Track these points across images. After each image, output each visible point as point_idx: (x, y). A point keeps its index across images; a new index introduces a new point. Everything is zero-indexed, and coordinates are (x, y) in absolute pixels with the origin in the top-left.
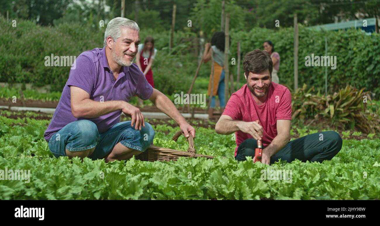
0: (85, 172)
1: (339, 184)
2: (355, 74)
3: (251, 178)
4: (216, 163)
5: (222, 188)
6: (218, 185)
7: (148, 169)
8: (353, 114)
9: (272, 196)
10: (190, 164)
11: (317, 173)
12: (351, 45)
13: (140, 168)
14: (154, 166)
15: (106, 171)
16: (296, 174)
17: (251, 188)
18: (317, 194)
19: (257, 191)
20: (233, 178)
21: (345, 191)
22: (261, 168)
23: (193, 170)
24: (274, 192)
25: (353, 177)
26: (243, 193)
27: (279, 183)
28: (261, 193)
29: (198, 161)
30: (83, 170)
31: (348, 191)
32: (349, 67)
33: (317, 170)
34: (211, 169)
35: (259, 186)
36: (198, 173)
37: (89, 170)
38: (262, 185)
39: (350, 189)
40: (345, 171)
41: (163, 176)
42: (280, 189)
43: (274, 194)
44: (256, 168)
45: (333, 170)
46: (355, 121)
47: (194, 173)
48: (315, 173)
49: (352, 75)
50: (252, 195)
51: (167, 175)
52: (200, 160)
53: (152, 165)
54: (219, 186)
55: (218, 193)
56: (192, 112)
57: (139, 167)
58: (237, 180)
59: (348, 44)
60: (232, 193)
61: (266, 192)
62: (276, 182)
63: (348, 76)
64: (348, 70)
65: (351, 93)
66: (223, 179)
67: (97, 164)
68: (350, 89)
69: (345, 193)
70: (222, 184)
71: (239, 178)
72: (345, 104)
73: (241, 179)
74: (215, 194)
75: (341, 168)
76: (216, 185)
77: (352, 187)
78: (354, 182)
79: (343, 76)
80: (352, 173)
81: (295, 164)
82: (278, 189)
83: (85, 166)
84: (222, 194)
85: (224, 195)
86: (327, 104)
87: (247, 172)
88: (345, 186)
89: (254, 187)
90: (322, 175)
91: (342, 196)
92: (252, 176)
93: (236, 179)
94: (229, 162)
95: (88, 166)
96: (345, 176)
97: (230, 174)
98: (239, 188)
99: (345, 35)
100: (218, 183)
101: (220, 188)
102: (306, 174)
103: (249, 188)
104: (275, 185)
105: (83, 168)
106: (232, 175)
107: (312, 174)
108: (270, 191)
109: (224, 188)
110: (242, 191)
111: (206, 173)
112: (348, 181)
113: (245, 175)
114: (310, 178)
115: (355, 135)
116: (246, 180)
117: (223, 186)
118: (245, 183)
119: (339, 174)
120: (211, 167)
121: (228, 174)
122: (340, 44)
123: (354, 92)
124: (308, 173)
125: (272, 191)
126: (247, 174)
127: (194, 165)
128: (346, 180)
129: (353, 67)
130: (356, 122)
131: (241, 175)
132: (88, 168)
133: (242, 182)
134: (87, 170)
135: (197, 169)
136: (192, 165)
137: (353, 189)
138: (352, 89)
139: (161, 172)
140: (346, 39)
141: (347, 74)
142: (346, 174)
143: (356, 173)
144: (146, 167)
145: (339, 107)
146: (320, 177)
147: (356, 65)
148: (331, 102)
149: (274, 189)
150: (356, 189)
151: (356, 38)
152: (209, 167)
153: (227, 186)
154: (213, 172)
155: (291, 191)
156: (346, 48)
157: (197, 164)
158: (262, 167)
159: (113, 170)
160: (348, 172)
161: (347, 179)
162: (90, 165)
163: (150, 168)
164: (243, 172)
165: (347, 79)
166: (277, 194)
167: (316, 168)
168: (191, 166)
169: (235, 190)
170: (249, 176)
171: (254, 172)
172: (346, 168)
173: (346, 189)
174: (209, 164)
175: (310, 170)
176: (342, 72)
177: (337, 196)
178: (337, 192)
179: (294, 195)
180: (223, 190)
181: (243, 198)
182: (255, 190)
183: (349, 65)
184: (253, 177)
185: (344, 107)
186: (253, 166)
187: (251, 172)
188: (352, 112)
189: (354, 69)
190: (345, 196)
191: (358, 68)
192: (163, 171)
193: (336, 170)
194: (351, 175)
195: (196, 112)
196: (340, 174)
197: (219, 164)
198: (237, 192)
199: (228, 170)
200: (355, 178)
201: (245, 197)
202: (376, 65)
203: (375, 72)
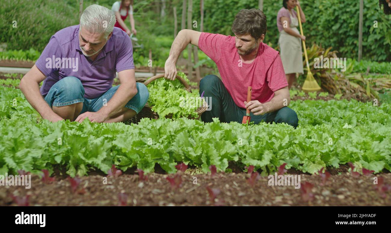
0: (45, 134)
1: (309, 146)
2: (321, 32)
3: (218, 140)
4: (181, 125)
5: (188, 151)
6: (184, 148)
7: (111, 131)
8: (319, 74)
9: (240, 159)
10: (155, 126)
11: (286, 135)
12: (317, 3)
13: (103, 130)
14: (117, 128)
15: (67, 133)
16: (265, 136)
17: (218, 151)
18: (287, 157)
19: (225, 154)
20: (199, 140)
21: (315, 154)
22: (228, 130)
23: (158, 132)
24: (242, 155)
25: (323, 140)
26: (210, 156)
27: (247, 146)
28: (229, 156)
29: (163, 123)
30: (43, 132)
31: (318, 154)
32: (315, 27)
33: (286, 132)
34: (177, 130)
35: (226, 149)
36: (163, 135)
37: (49, 132)
38: (230, 147)
39: (321, 152)
40: (314, 133)
41: (127, 138)
42: (248, 151)
43: (243, 157)
44: (223, 129)
45: (302, 132)
46: (322, 81)
47: (158, 135)
48: (284, 135)
49: (318, 34)
50: (220, 158)
51: (131, 137)
52: (165, 121)
53: (115, 127)
54: (186, 148)
55: (185, 156)
56: (154, 71)
57: (101, 130)
58: (204, 143)
59: (314, 2)
60: (199, 156)
61: (234, 155)
62: (245, 144)
63: (314, 35)
64: (314, 29)
65: (317, 53)
66: (189, 142)
67: (58, 126)
68: (316, 49)
69: (316, 155)
70: (188, 146)
71: (206, 141)
73: (209, 141)
74: (181, 157)
75: (310, 130)
76: (183, 147)
77: (322, 150)
78: (324, 144)
79: (308, 35)
80: (322, 135)
81: (263, 126)
82: (246, 152)
83: (45, 128)
84: (188, 157)
85: (190, 158)
87: (215, 135)
88: (315, 149)
89: (221, 150)
90: (291, 137)
91: (312, 158)
92: (220, 138)
93: (203, 141)
94: (195, 123)
95: (48, 129)
96: (314, 138)
97: (197, 136)
98: (206, 151)
100: (184, 146)
101: (186, 150)
102: (274, 136)
103: (217, 151)
104: (243, 147)
105: (43, 130)
106: (199, 137)
107: (281, 137)
108: (238, 154)
109: (190, 151)
110: (209, 154)
111: (171, 136)
112: (318, 144)
113: (213, 138)
114: (280, 140)
115: (322, 96)
116: (213, 142)
117: (190, 149)
118: (212, 146)
119: (308, 136)
120: (176, 129)
121: (195, 137)
123: (320, 52)
124: (277, 135)
125: (240, 154)
126: (215, 136)
127: (158, 127)
128: (316, 142)
129: (318, 25)
130: (322, 83)
131: (208, 137)
132: (48, 130)
133: (210, 145)
134: (47, 132)
135: (162, 131)
136: (156, 126)
137: (324, 151)
138: (318, 49)
139: (125, 134)
141: (313, 33)
142: (316, 135)
143: (325, 135)
144: (109, 129)
146: (289, 139)
147: (321, 24)
149: (241, 152)
150: (327, 152)
152: (175, 129)
153: (194, 149)
154: (179, 135)
155: (260, 154)
156: (311, 7)
157: (161, 126)
158: (230, 129)
159: (74, 132)
160: (318, 133)
161: (318, 141)
162: (50, 127)
163: (114, 130)
164: (210, 134)
165: (313, 38)
166: (245, 157)
167: (285, 130)
168: (155, 128)
169: (202, 153)
170: (217, 138)
171: (221, 134)
172: (316, 130)
173: (316, 152)
174: (174, 126)
175: (279, 132)
176: (308, 31)
177: (307, 159)
178: (307, 155)
179: (263, 158)
180: (190, 153)
181: (210, 161)
182: (223, 153)
183: (315, 24)
184: (221, 140)
186: (220, 128)
187: (218, 134)
188: (318, 72)
189: (320, 28)
190: (316, 158)
191: (323, 27)
192: (126, 133)
193: (305, 132)
194: (321, 137)
195: (158, 71)
196: (310, 136)
197: (184, 126)
198: (204, 155)
199: (194, 132)
200: (325, 140)
201: (212, 160)
202: (342, 24)
203: (341, 32)
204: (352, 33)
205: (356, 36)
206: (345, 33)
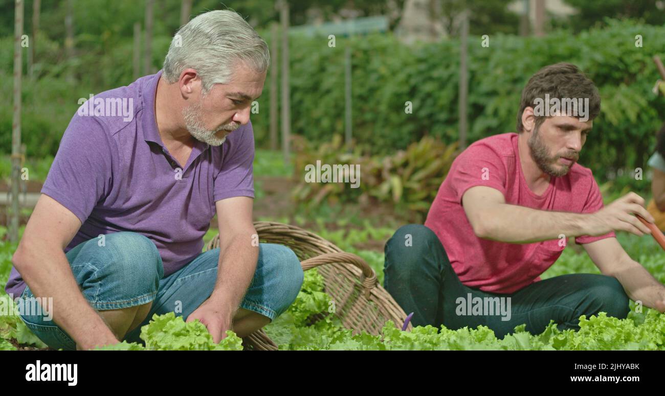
2: (383, 116)
12: (376, 63)
32: (371, 104)
49: (378, 118)
59: (368, 61)
63: (370, 121)
64: (370, 110)
68: (429, 146)
72: (421, 175)
79: (359, 120)
86: (385, 174)
99: (364, 45)
122: (356, 62)
129: (378, 103)
140: (365, 52)
141: (368, 116)
145: (409, 179)
148: (394, 171)
151: (383, 50)
156: (364, 68)
165: (368, 125)
176: (359, 113)
183: (372, 100)
185: (419, 181)
189: (382, 107)
191: (390, 106)
202: (423, 101)
203: (423, 113)
204: (443, 116)
205: (452, 121)
206: (430, 116)
